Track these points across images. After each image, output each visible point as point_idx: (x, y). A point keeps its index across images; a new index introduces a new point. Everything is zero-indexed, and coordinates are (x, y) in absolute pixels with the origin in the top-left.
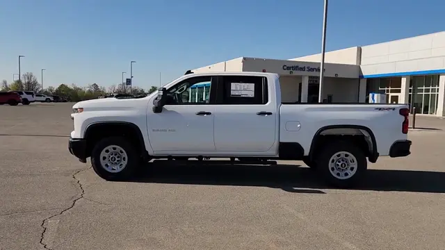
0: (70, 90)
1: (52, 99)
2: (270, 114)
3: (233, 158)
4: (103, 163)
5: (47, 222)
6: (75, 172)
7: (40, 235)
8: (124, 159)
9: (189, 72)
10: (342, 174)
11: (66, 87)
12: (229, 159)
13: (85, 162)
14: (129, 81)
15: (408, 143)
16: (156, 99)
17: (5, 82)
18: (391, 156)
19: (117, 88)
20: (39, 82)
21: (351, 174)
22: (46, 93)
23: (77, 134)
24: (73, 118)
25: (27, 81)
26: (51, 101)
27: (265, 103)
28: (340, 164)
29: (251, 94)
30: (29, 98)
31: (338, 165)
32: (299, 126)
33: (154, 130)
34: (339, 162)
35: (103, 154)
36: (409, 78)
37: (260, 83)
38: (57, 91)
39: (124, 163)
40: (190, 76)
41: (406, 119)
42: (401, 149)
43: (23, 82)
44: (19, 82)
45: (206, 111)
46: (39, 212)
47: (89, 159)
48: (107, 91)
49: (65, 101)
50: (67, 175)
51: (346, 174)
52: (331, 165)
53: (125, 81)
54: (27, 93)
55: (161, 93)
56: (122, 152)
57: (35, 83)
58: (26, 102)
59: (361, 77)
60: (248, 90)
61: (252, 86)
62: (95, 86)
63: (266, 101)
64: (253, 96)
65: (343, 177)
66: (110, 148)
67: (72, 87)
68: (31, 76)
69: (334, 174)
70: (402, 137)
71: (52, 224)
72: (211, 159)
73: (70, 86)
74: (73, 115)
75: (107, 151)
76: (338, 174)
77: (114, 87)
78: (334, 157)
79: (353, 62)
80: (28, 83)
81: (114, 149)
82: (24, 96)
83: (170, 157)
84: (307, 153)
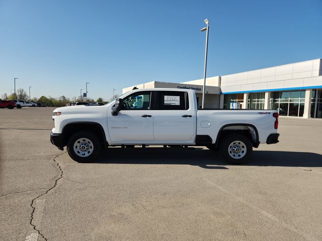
0: (48, 100)
1: (36, 105)
2: (190, 116)
3: (165, 146)
4: (76, 150)
5: (35, 202)
6: (55, 156)
7: (30, 215)
8: (91, 147)
9: (135, 88)
10: (237, 155)
11: (45, 98)
12: (162, 146)
13: (63, 149)
14: (85, 95)
15: (277, 135)
16: (114, 106)
17: (6, 95)
18: (267, 144)
19: (77, 98)
20: (28, 94)
21: (242, 155)
22: (32, 101)
23: (57, 130)
24: (54, 120)
25: (20, 93)
26: (35, 106)
27: (187, 109)
28: (235, 149)
29: (178, 103)
30: (21, 104)
31: (234, 150)
32: (209, 124)
33: (112, 128)
34: (235, 148)
35: (76, 144)
36: (248, 94)
37: (183, 96)
38: (39, 100)
39: (91, 150)
40: (136, 91)
41: (277, 119)
42: (273, 139)
43: (17, 94)
44: (15, 94)
45: (148, 115)
46: (29, 192)
47: (65, 148)
48: (71, 100)
49: (45, 106)
50: (49, 159)
51: (239, 156)
52: (229, 150)
53: (82, 95)
54: (20, 101)
55: (118, 102)
56: (89, 143)
57: (25, 96)
58: (19, 107)
59: (221, 93)
60: (176, 100)
61: (178, 98)
62: (64, 97)
63: (188, 108)
64: (179, 104)
65: (237, 157)
66: (81, 140)
67: (48, 98)
68: (23, 91)
69: (231, 155)
70: (274, 131)
71: (39, 203)
72: (150, 146)
73: (48, 97)
74: (53, 117)
75: (79, 142)
76: (234, 155)
77: (75, 98)
78: (232, 144)
79: (217, 85)
80: (21, 95)
81: (84, 140)
82: (18, 103)
83: (123, 145)
84: (214, 141)
